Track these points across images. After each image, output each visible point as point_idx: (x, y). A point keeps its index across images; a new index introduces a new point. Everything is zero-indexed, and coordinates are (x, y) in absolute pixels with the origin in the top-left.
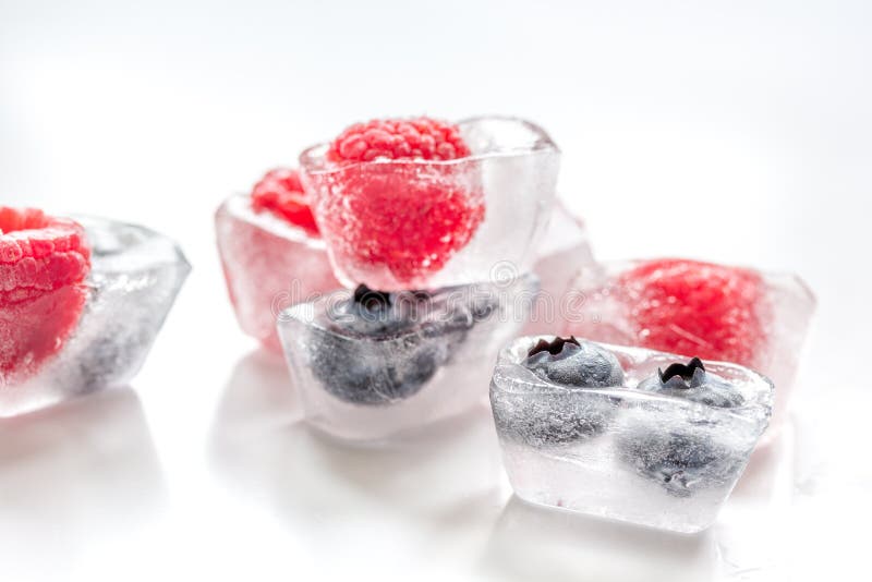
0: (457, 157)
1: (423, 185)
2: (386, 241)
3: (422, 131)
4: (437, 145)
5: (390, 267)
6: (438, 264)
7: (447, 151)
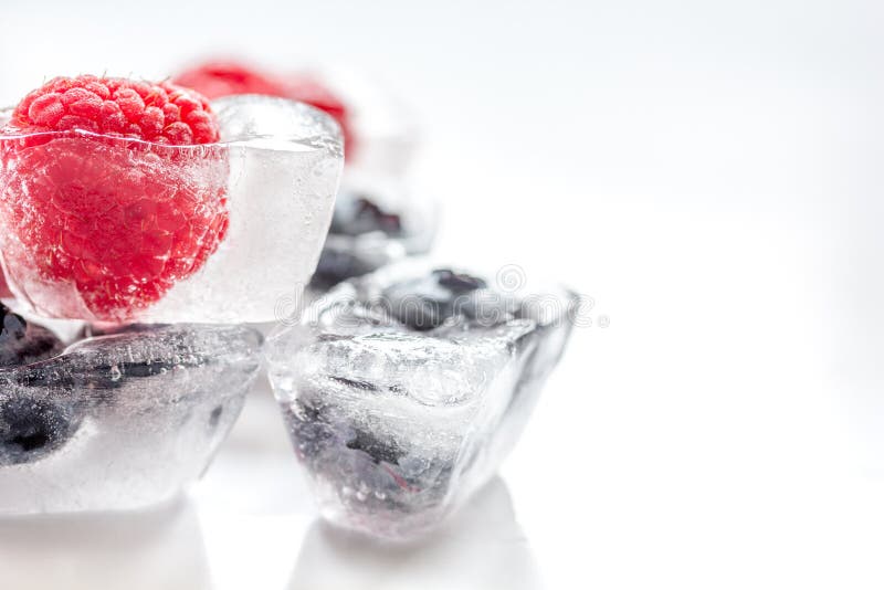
0: (194, 142)
1: (136, 174)
2: (77, 248)
3: (150, 100)
4: (168, 121)
5: (80, 288)
6: (150, 292)
7: (181, 132)
